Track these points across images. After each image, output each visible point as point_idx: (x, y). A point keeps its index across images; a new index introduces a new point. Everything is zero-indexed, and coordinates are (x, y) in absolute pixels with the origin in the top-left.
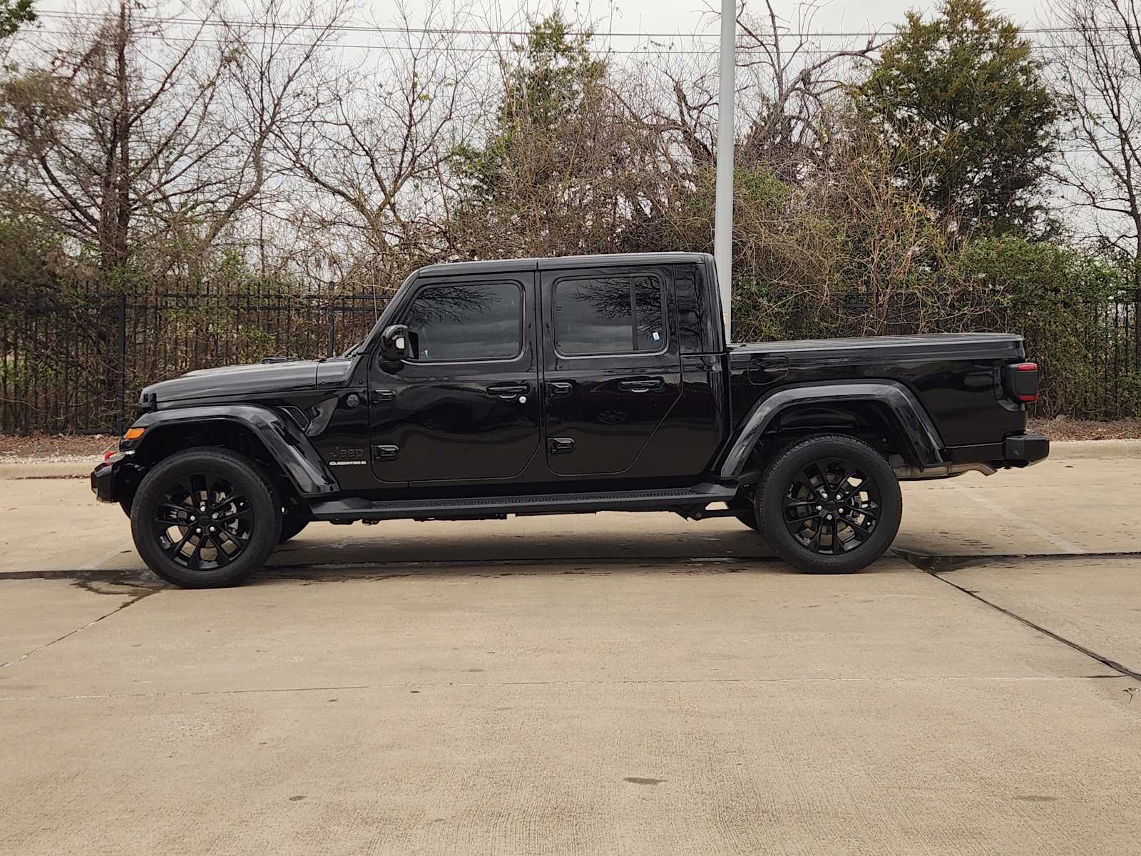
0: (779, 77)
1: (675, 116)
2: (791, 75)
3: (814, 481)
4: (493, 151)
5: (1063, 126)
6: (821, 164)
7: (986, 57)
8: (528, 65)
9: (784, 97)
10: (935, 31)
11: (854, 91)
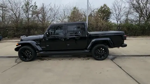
0: (91, 11)
1: (84, 14)
2: (92, 11)
3: (98, 49)
4: (70, 17)
5: (112, 14)
6: (94, 17)
7: (106, 9)
8: (73, 10)
9: (91, 12)
10: (103, 7)
11: (96, 12)
